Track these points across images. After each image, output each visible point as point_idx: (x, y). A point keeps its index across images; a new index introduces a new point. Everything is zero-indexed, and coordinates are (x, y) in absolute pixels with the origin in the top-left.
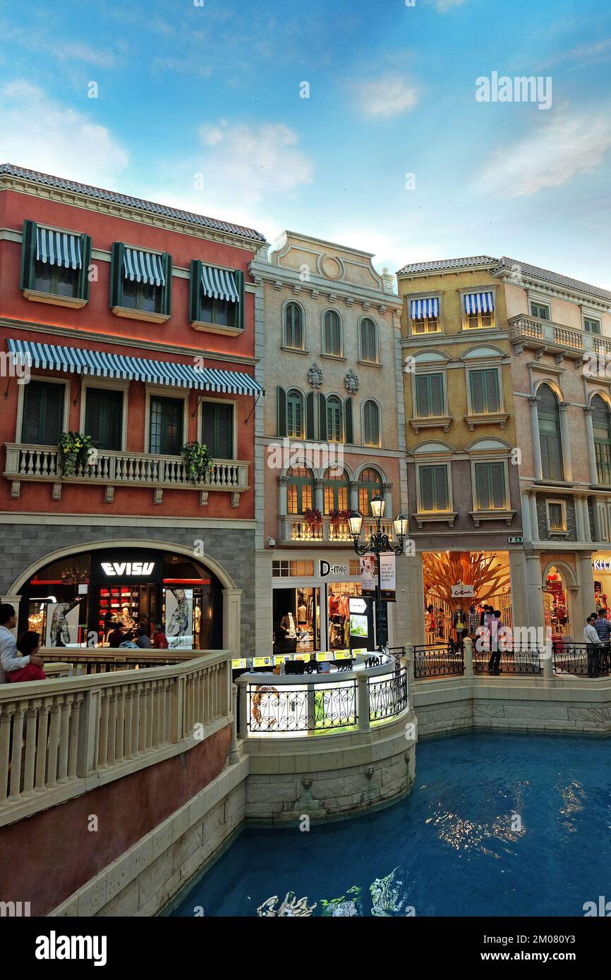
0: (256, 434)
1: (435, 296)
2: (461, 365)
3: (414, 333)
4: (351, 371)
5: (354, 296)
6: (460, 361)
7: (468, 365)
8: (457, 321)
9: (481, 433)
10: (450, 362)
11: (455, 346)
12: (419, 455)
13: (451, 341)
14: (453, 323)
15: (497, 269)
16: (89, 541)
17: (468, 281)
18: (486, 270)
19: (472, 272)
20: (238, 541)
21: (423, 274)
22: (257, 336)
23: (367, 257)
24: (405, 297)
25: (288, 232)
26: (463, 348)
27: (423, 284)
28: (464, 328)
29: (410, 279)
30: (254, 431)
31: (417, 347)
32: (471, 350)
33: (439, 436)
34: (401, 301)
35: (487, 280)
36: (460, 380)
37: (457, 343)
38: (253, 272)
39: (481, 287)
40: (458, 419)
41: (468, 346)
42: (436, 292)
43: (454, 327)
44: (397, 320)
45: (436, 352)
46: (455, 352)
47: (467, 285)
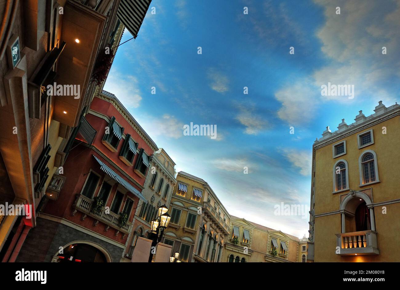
0: (135, 214)
1: (186, 185)
2: (187, 210)
3: (177, 194)
4: (160, 200)
5: (169, 176)
6: (188, 209)
7: (189, 211)
8: (190, 196)
9: (186, 234)
10: (185, 208)
11: (187, 203)
12: (167, 235)
13: (187, 201)
14: (189, 195)
15: (205, 186)
16: (84, 239)
17: (196, 185)
18: (202, 184)
19: (198, 183)
20: (119, 252)
21: (185, 177)
22: (146, 180)
23: (174, 164)
24: (178, 181)
25: (163, 149)
26: (189, 205)
27: (184, 180)
28: (191, 199)
29: (181, 176)
30: (135, 212)
31: (177, 199)
32: (192, 207)
33: (174, 231)
34: (177, 182)
35: (201, 187)
36: (185, 215)
37: (188, 203)
38: (153, 159)
39: (200, 189)
40: (181, 227)
41: (191, 205)
42: (187, 184)
43: (189, 197)
44: (173, 187)
45: (182, 203)
46: (187, 205)
47: (196, 186)
